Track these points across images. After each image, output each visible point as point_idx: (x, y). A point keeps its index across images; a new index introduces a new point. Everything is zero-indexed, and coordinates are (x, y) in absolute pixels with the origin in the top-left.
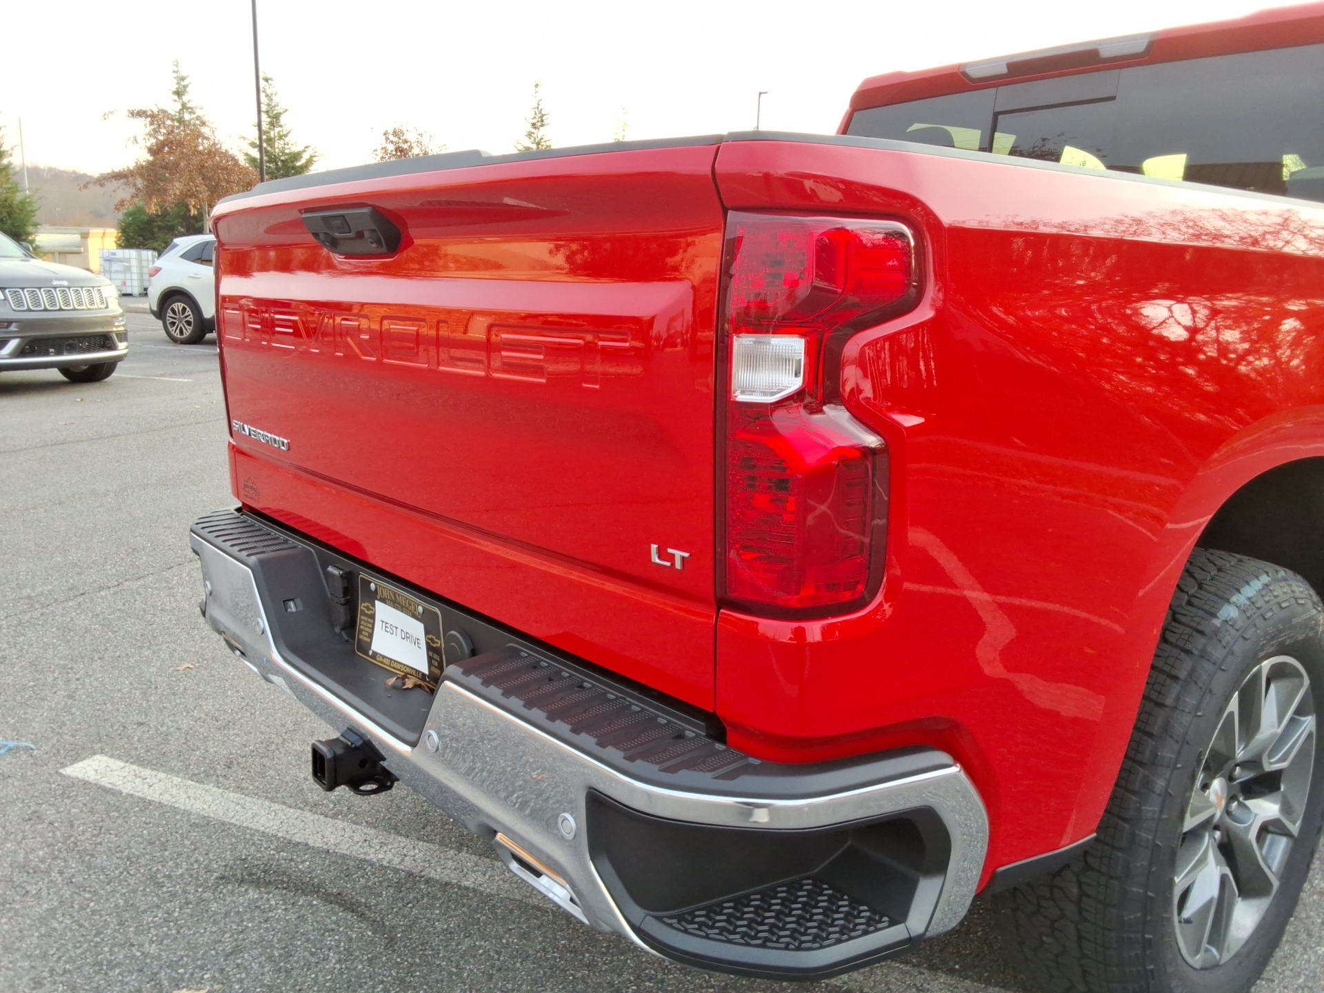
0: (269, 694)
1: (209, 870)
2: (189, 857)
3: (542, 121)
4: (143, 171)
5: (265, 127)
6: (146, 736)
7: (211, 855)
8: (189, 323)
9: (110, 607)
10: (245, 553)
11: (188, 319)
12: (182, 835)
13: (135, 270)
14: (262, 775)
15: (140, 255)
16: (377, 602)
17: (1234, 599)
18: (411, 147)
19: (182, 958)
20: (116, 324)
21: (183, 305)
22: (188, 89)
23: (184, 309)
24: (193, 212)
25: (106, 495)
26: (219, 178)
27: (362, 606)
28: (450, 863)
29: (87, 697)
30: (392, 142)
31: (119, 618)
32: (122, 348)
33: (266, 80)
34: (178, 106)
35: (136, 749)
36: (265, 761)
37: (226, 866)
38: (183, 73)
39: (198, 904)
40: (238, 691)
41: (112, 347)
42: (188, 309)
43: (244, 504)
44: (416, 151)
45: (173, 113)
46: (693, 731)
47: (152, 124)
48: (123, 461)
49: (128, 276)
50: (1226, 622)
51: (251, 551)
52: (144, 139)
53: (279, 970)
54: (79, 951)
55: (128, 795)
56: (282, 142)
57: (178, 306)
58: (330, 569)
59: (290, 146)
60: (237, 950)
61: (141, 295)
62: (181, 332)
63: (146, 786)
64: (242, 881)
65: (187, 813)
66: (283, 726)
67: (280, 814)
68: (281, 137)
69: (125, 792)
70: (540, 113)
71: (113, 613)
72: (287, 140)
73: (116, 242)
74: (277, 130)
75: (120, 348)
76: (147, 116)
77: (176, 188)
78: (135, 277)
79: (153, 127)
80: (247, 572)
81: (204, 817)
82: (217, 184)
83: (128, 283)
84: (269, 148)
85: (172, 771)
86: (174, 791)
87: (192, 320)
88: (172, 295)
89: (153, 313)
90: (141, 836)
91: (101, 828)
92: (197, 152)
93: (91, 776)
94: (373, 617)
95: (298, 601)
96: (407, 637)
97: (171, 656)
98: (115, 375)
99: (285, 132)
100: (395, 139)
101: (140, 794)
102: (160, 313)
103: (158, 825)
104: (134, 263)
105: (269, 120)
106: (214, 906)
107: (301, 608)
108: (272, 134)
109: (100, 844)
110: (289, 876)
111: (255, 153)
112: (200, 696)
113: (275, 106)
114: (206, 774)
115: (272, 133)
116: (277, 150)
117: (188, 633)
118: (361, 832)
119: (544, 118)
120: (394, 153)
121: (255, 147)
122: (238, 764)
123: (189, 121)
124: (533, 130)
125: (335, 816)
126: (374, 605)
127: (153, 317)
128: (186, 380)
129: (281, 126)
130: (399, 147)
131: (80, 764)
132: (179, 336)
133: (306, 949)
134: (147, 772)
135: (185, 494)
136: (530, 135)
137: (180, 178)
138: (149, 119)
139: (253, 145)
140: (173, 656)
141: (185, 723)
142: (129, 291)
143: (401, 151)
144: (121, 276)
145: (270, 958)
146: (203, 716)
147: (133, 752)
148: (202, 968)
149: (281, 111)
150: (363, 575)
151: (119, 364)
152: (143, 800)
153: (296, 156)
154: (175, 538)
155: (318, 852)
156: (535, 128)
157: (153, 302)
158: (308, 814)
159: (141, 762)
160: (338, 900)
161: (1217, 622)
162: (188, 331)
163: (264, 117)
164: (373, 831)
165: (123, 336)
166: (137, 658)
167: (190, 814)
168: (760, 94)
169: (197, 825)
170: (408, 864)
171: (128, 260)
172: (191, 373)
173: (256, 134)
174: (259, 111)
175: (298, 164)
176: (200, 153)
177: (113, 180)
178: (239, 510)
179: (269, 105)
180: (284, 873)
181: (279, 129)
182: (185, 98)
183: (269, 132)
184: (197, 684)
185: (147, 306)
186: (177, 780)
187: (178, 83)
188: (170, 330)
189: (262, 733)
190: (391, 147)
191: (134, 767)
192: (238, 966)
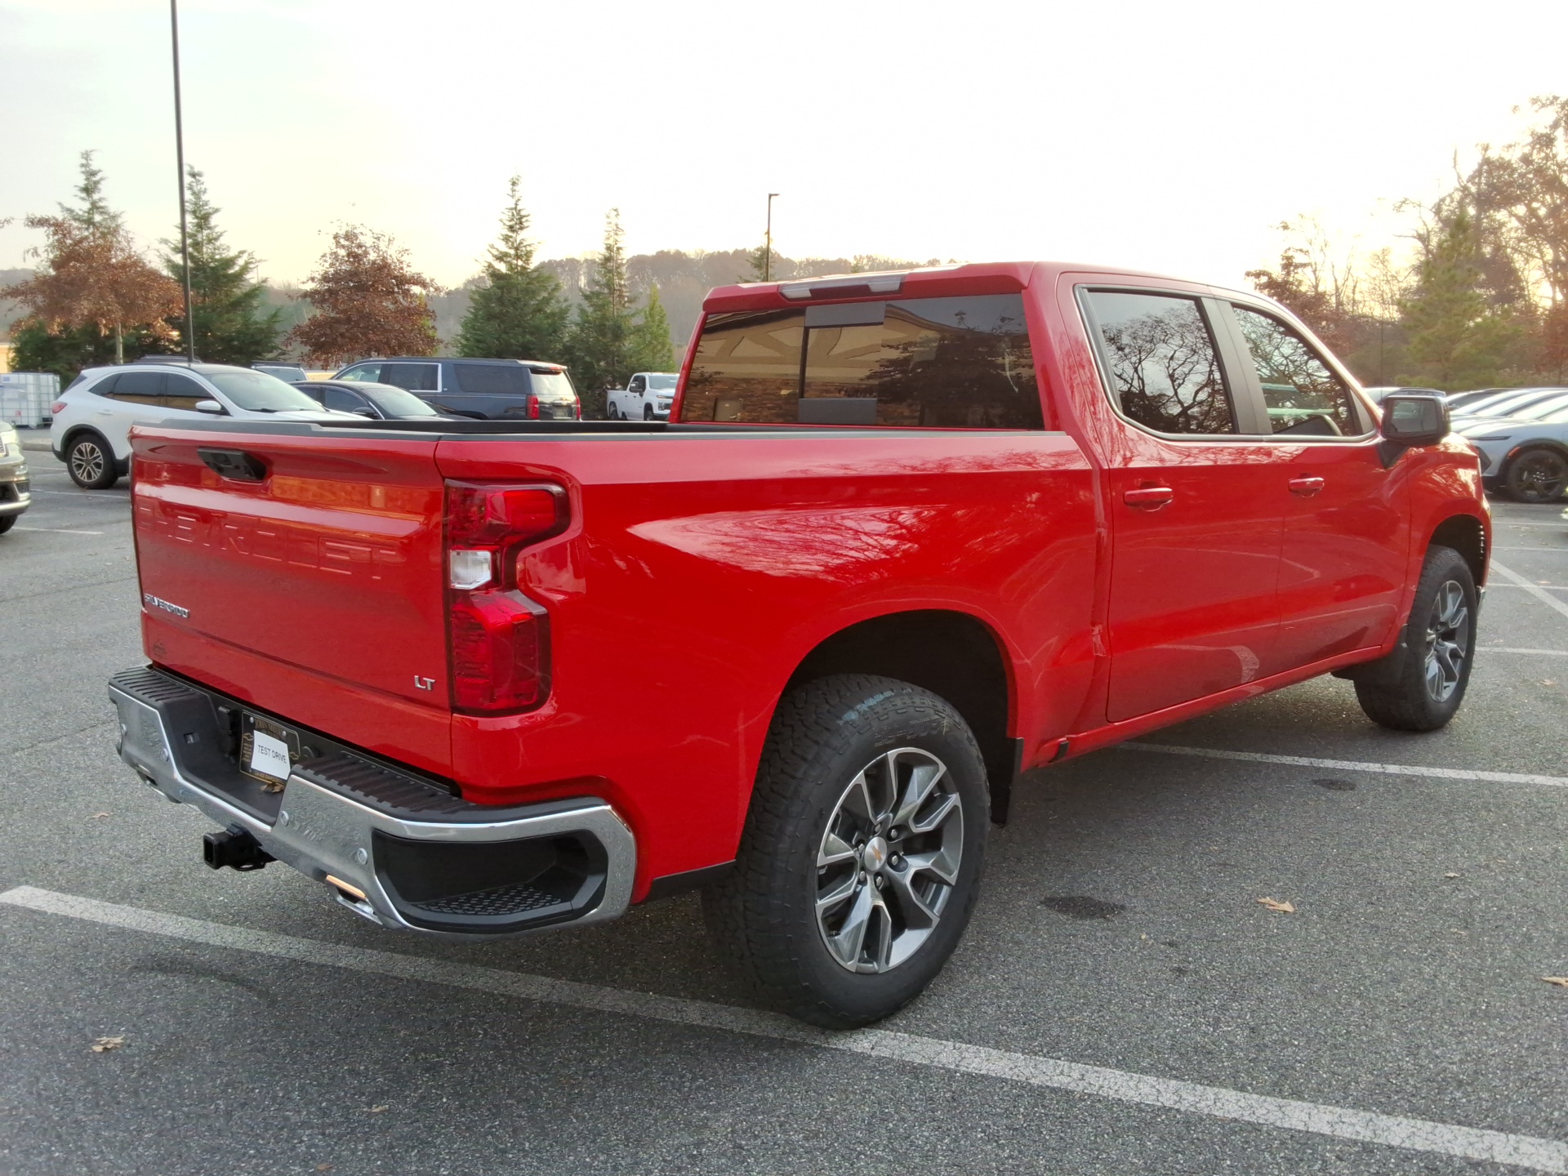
0: (179, 836)
1: (124, 963)
2: (107, 955)
3: (521, 223)
4: (43, 285)
5: (190, 228)
6: (65, 870)
7: (126, 954)
8: (98, 465)
9: (25, 766)
10: (153, 699)
11: (97, 460)
12: (100, 941)
13: (32, 397)
14: (171, 897)
15: (38, 380)
16: (255, 732)
17: (858, 707)
18: (366, 253)
19: (102, 1019)
20: (17, 473)
21: (91, 445)
22: (100, 186)
23: (93, 450)
24: (104, 332)
25: (13, 661)
26: (135, 295)
27: (244, 736)
28: (328, 952)
29: (10, 841)
30: (343, 247)
31: (34, 776)
32: (23, 500)
33: (194, 175)
34: (86, 206)
35: (58, 880)
36: (174, 886)
37: (139, 960)
38: (94, 167)
39: (115, 985)
40: (150, 834)
41: (13, 498)
42: (97, 449)
43: (154, 661)
44: (372, 256)
45: (81, 213)
46: (442, 792)
47: (55, 233)
48: (29, 625)
49: (24, 405)
50: (847, 722)
51: (158, 697)
52: (46, 250)
53: (181, 1023)
54: (17, 1018)
55: (52, 914)
56: (211, 246)
57: (86, 446)
58: (221, 709)
59: (221, 251)
60: (148, 1012)
61: (39, 427)
62: (89, 476)
63: (68, 907)
64: (153, 969)
65: (105, 926)
66: (190, 860)
67: (186, 924)
68: (210, 241)
69: (49, 912)
70: (518, 214)
71: (28, 771)
72: (218, 244)
73: (8, 363)
74: (205, 232)
75: (21, 499)
76: (51, 225)
77: (85, 307)
78: (33, 405)
79: (56, 237)
80: (154, 713)
81: (120, 928)
82: (132, 303)
83: (24, 413)
84: (196, 254)
85: (91, 896)
86: (93, 910)
87: (102, 462)
88: (79, 435)
89: (56, 452)
90: (66, 942)
91: (30, 938)
92: (108, 266)
93: (19, 902)
94: (252, 743)
95: (196, 734)
96: (277, 755)
97: (87, 807)
98: (14, 528)
99: (215, 235)
100: (346, 243)
101: (63, 913)
102: (65, 454)
103: (80, 934)
104: (31, 389)
105: (196, 221)
106: (128, 986)
107: (198, 739)
108: (199, 238)
109: (30, 948)
110: (192, 965)
111: (178, 259)
112: (115, 838)
113: (203, 206)
114: (122, 896)
115: (200, 236)
116: (205, 256)
117: (103, 787)
118: (253, 935)
119: (524, 220)
120: (346, 259)
121: (178, 252)
122: (150, 889)
123: (100, 223)
124: (510, 234)
125: (233, 924)
126: (253, 734)
127: (53, 456)
128: (95, 533)
129: (209, 228)
130: (352, 253)
131: (8, 893)
132: (86, 480)
133: (203, 1010)
134: (69, 897)
135: (97, 658)
136: (506, 239)
137: (89, 295)
138: (52, 228)
139: (176, 250)
140: (89, 807)
141: (101, 859)
142: (24, 423)
143: (354, 257)
144: (16, 405)
145: (175, 1016)
146: (117, 854)
147: (55, 883)
148: (118, 1024)
149: (211, 211)
150: (245, 712)
151: (20, 517)
152: (66, 917)
153: (230, 262)
154: (87, 702)
155: (216, 948)
156: (513, 231)
157: (55, 437)
158: (210, 923)
159: (61, 889)
160: (234, 979)
161: (841, 723)
162: (97, 475)
163: (189, 218)
164: (264, 933)
165: (24, 487)
166: (55, 809)
167: (108, 926)
168: (770, 196)
169: (114, 933)
170: (293, 953)
171: (25, 386)
172: (100, 524)
173: (179, 236)
174: (183, 211)
175: (231, 271)
176: (113, 266)
177: (9, 297)
178: (150, 667)
179: (196, 204)
180: (188, 963)
181: (208, 231)
182: (96, 196)
183: (195, 236)
184: (112, 829)
185: (47, 442)
186: (95, 902)
187: (87, 179)
188: (77, 473)
189: (171, 865)
190: (342, 252)
191: (57, 894)
192: (148, 1022)
